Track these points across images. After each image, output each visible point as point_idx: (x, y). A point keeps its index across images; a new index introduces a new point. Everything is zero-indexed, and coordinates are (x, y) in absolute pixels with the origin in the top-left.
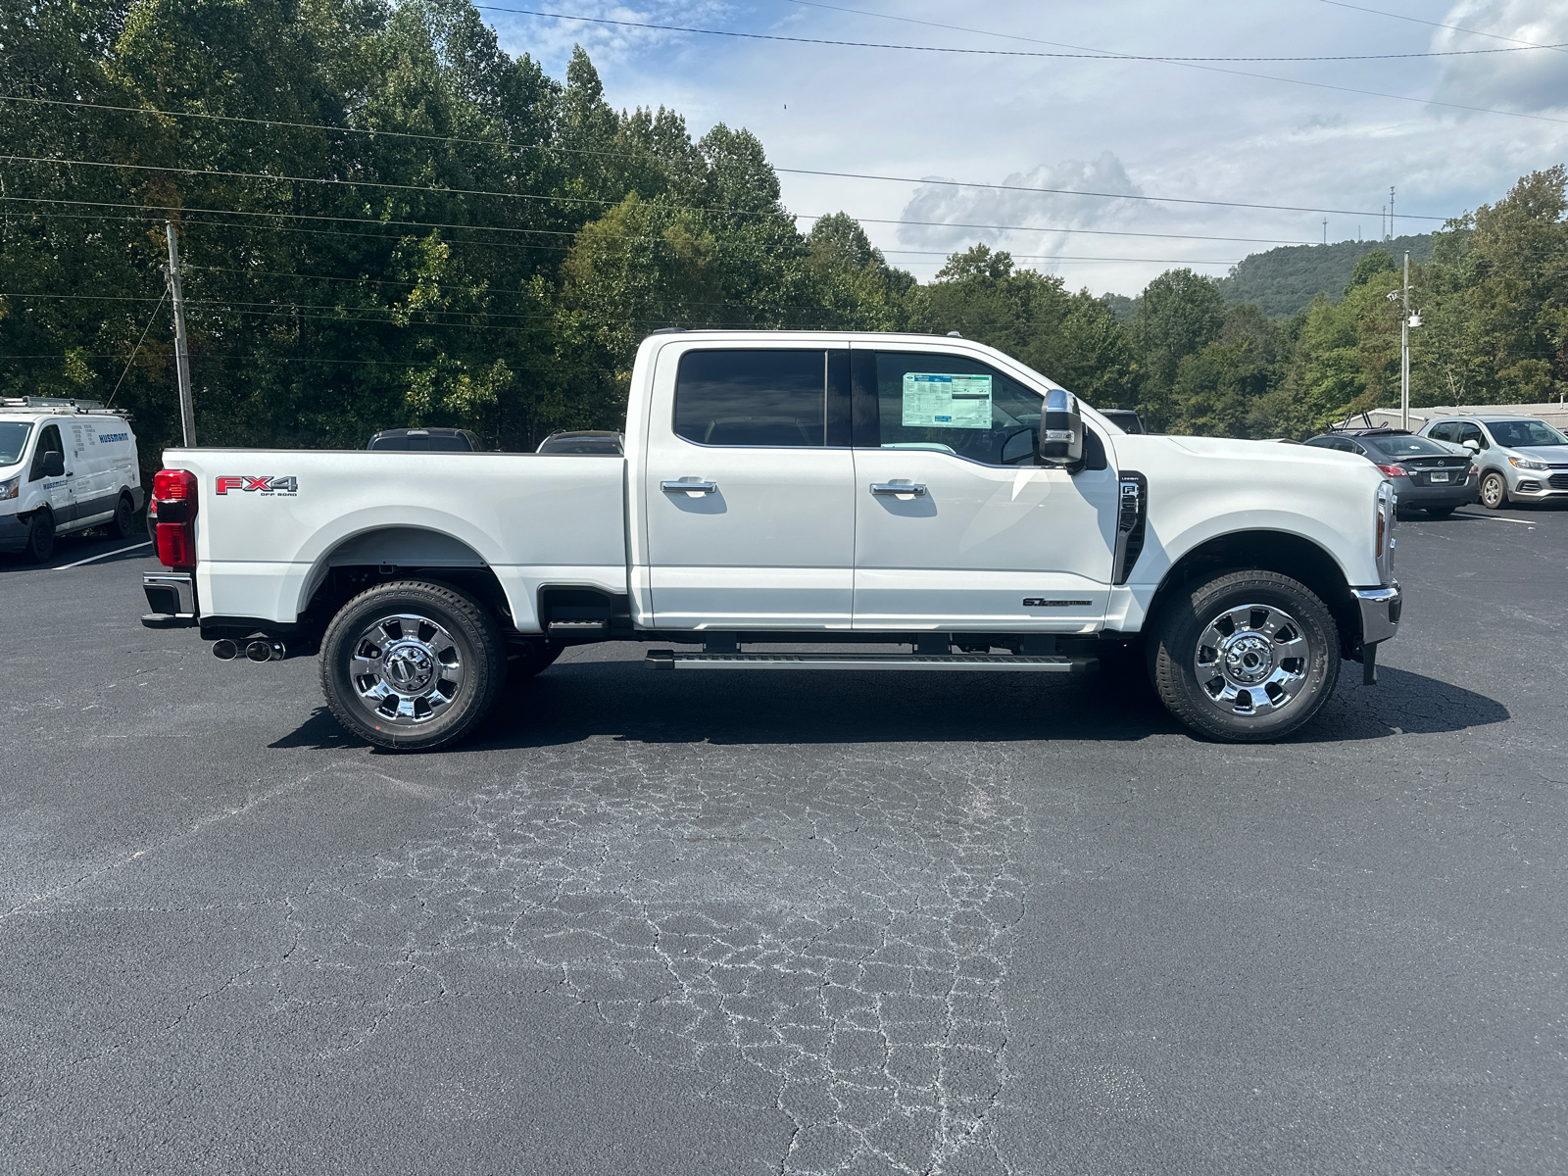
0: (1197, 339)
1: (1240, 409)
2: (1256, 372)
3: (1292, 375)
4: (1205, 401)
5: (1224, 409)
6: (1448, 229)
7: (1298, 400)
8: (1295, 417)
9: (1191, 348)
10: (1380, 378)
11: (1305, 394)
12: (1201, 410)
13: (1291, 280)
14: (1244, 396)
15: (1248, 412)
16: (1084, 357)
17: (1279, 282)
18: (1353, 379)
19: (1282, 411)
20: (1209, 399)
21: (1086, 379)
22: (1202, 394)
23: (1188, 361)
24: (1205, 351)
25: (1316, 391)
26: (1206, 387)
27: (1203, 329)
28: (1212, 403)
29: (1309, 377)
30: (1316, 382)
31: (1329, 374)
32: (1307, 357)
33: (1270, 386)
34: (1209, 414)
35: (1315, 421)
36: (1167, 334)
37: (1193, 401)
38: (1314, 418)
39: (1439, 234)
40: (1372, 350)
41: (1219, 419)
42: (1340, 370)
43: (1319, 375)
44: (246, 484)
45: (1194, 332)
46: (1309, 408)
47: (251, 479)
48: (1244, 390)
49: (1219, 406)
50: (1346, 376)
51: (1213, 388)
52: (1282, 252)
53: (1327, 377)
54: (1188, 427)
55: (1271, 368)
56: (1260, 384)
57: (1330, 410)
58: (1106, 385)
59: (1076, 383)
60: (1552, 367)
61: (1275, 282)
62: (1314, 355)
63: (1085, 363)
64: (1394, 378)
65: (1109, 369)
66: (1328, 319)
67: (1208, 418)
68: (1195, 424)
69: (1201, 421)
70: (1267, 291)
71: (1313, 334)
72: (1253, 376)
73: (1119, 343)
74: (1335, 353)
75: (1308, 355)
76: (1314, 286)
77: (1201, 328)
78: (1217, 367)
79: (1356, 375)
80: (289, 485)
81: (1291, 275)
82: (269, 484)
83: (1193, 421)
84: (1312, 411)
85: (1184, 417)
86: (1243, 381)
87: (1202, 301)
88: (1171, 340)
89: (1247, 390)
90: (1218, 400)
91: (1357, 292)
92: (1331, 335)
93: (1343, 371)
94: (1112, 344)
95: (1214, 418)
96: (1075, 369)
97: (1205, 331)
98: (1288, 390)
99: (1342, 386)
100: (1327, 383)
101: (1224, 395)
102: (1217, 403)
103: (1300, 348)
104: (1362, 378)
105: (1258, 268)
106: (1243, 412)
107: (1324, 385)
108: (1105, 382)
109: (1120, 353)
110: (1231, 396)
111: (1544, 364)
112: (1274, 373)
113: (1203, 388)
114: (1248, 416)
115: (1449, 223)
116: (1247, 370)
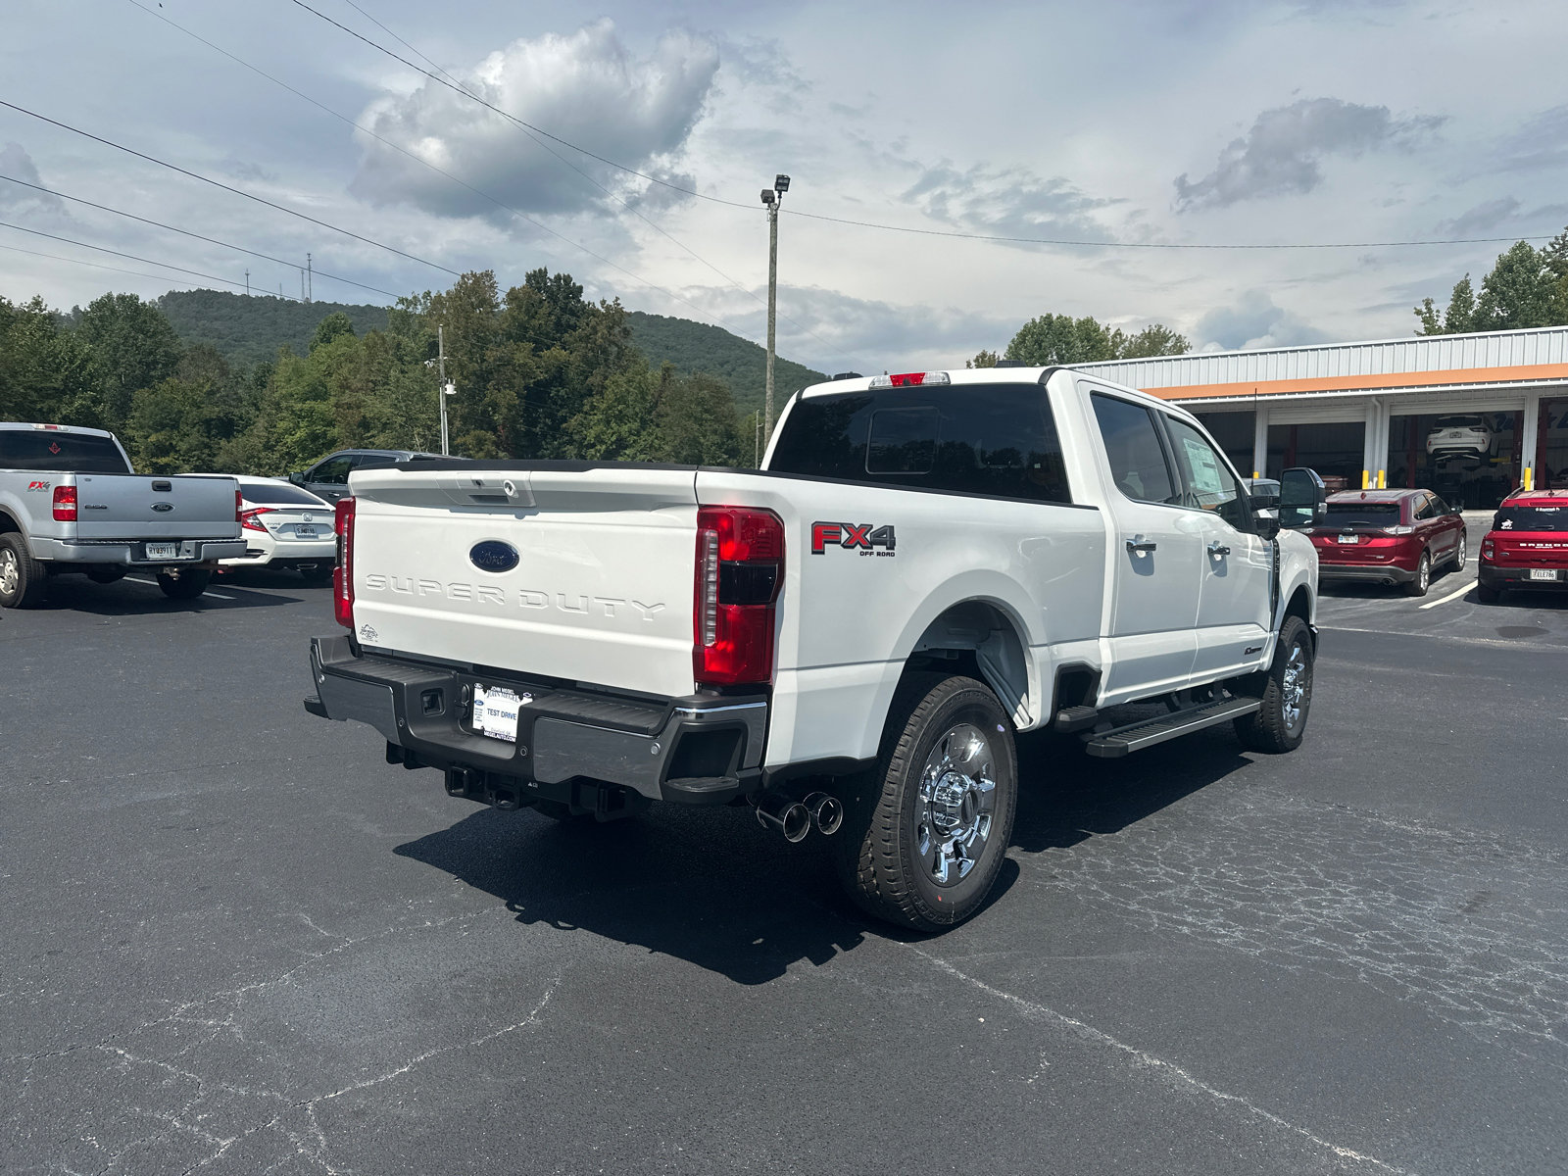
0: (152, 373)
1: (207, 451)
2: (221, 415)
3: (261, 423)
4: (167, 440)
5: (189, 450)
6: (400, 307)
7: (269, 447)
8: (267, 464)
9: (145, 382)
10: (354, 435)
11: (276, 442)
12: (162, 450)
13: (217, 324)
14: (208, 437)
15: (215, 455)
16: (47, 378)
17: (204, 325)
18: (325, 433)
19: (253, 457)
20: (171, 438)
21: (52, 403)
22: (163, 432)
23: (141, 395)
24: (164, 386)
25: (289, 439)
26: (167, 425)
27: (158, 363)
28: (174, 443)
29: (282, 425)
30: (289, 432)
31: (302, 425)
32: (277, 406)
33: (238, 432)
34: (172, 454)
35: (288, 469)
36: (116, 363)
37: (153, 438)
38: (286, 466)
39: (392, 309)
40: (345, 407)
41: (184, 460)
42: (312, 423)
43: (291, 425)
44: (845, 536)
45: (148, 365)
46: (281, 456)
47: (849, 527)
48: (209, 432)
49: (183, 446)
50: (319, 429)
51: (175, 426)
52: (206, 295)
53: (299, 428)
54: (146, 466)
55: (236, 412)
56: (227, 427)
57: (304, 459)
58: (77, 413)
59: (39, 406)
60: (496, 439)
61: (200, 324)
62: (284, 404)
63: (49, 385)
64: (369, 435)
65: (79, 395)
66: (298, 372)
67: (170, 459)
68: (157, 463)
69: (163, 461)
70: (192, 331)
71: (281, 383)
72: (219, 419)
73: (90, 366)
74: (308, 404)
75: (278, 404)
76: (240, 335)
77: (155, 362)
78: (176, 406)
79: (328, 429)
80: (885, 538)
81: (216, 319)
82: (868, 537)
83: (154, 460)
84: (284, 459)
85: (142, 455)
86: (207, 422)
87: (155, 334)
88: (122, 370)
89: (213, 433)
90: (181, 440)
91: (323, 350)
92: (300, 389)
93: (314, 423)
94: (82, 367)
95: (177, 459)
96: (36, 390)
97: (160, 366)
98: (259, 437)
99: (314, 437)
100: (300, 434)
101: (188, 435)
102: (180, 443)
103: (270, 396)
104: (334, 432)
105: (181, 306)
106: (209, 455)
107: (297, 435)
108: (76, 408)
109: (92, 377)
110: (195, 437)
111: (490, 435)
112: (241, 418)
113: (163, 427)
114: (215, 460)
115: (402, 301)
116: (211, 411)
